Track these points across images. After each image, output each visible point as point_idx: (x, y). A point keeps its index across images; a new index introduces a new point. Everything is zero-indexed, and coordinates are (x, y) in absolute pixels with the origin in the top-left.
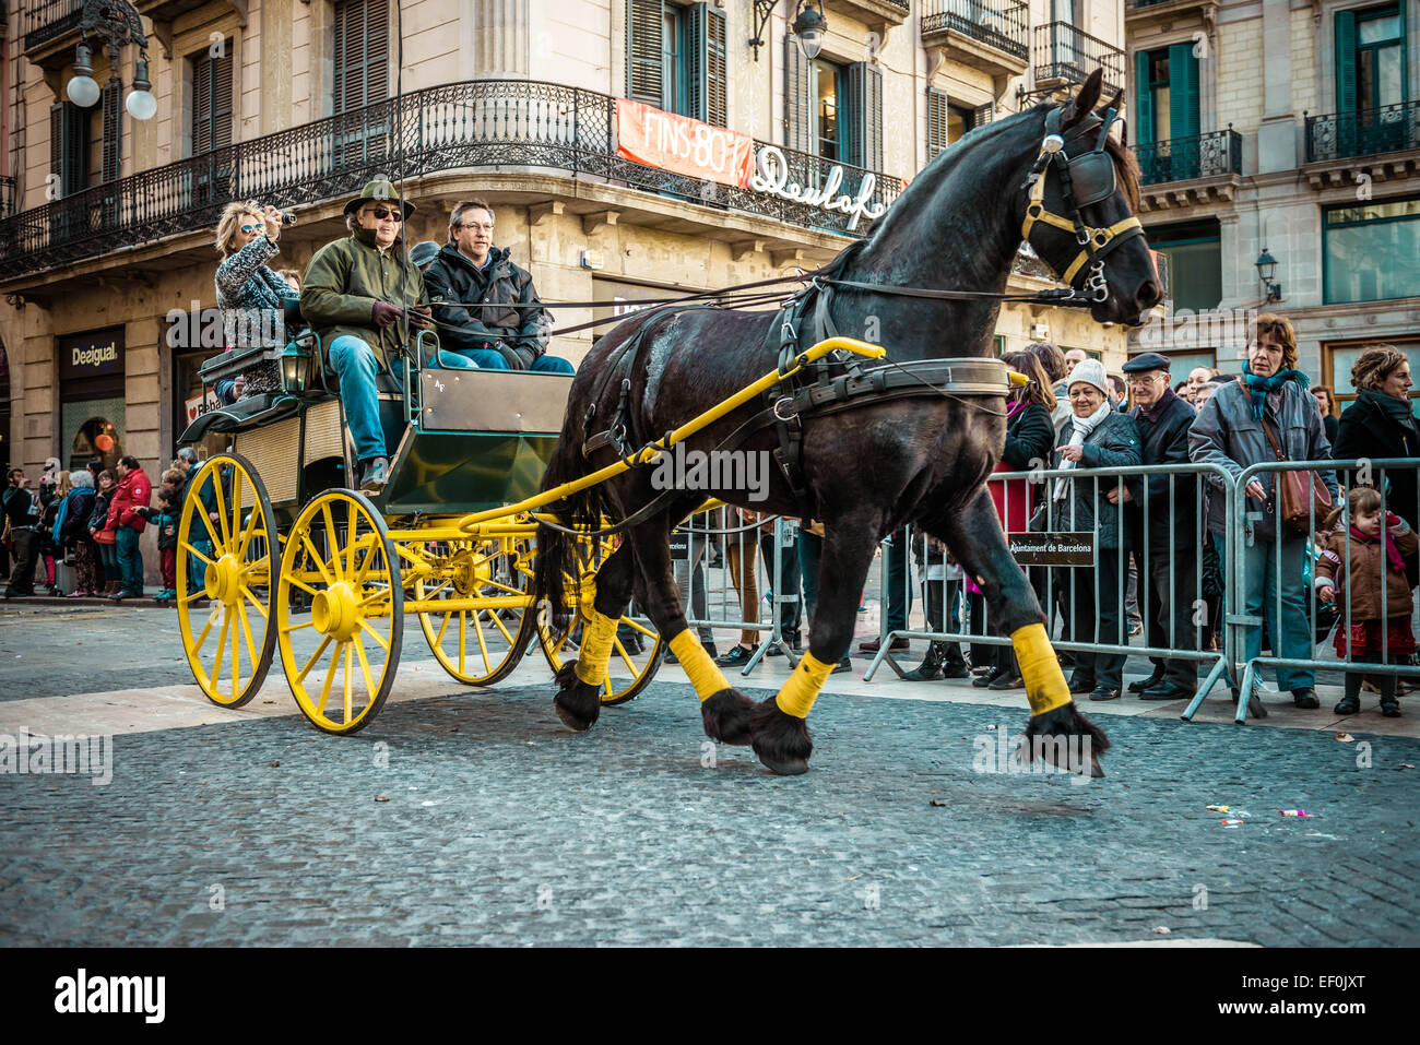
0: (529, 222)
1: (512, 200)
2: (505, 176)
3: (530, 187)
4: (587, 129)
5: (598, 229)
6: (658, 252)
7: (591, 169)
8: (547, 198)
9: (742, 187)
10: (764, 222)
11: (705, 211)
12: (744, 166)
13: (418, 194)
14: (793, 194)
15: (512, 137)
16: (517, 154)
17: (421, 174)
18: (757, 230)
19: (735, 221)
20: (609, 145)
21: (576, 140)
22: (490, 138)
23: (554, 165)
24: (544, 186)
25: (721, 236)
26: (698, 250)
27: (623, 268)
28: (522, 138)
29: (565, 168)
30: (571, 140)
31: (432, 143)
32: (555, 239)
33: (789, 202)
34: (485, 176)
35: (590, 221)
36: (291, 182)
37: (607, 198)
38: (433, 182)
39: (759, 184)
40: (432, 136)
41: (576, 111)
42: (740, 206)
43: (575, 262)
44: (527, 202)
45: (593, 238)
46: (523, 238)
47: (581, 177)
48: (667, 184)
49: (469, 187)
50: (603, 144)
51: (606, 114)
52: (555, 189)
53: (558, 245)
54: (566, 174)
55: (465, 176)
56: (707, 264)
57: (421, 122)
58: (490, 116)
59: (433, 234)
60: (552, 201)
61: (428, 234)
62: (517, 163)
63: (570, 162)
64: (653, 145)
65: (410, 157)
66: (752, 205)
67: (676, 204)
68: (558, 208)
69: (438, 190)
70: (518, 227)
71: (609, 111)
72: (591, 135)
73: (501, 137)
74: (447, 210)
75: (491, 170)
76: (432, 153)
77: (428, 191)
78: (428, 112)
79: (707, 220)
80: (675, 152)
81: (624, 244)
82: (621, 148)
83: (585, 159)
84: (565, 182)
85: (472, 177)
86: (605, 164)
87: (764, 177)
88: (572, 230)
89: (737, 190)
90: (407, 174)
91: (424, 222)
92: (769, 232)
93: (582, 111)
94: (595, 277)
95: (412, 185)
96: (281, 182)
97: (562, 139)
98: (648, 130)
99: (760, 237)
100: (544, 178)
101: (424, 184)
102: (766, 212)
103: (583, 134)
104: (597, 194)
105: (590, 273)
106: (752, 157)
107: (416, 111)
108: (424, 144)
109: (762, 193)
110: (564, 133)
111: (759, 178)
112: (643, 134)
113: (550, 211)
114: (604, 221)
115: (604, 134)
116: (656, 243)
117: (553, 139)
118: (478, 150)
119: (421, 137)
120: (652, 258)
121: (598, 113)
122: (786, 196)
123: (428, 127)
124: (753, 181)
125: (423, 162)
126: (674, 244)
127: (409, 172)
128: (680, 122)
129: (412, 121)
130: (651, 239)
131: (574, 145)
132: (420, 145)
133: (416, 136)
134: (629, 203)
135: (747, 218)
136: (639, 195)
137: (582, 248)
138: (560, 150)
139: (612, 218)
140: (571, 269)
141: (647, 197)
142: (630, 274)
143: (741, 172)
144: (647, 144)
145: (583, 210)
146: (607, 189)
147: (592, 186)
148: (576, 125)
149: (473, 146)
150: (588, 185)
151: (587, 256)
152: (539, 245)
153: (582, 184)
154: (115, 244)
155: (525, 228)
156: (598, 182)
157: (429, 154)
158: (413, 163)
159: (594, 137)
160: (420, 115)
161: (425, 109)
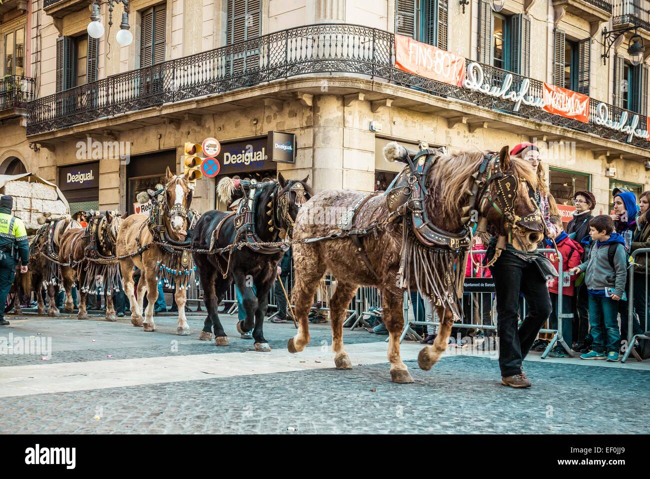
0: (344, 105)
1: (336, 92)
2: (335, 78)
3: (349, 85)
4: (379, 52)
5: (381, 109)
6: (410, 123)
7: (381, 75)
8: (356, 91)
9: (459, 86)
10: (470, 106)
11: (439, 99)
12: (460, 74)
13: (284, 88)
14: (486, 91)
15: (339, 56)
16: (342, 65)
17: (286, 77)
18: (466, 111)
19: (454, 105)
20: (391, 62)
21: (374, 58)
22: (327, 56)
23: (362, 72)
24: (356, 84)
25: (444, 114)
26: (431, 121)
27: (391, 132)
28: (345, 56)
29: (368, 74)
30: (371, 58)
31: (293, 59)
32: (357, 114)
33: (483, 95)
34: (324, 78)
35: (376, 104)
36: (206, 81)
37: (389, 91)
38: (293, 81)
39: (468, 84)
40: (292, 56)
41: (374, 41)
42: (457, 97)
43: (367, 128)
44: (343, 93)
45: (376, 114)
46: (340, 114)
47: (376, 79)
48: (419, 84)
49: (314, 84)
50: (388, 61)
51: (389, 43)
52: (362, 86)
53: (358, 117)
54: (368, 78)
55: (312, 78)
56: (435, 130)
57: (287, 48)
58: (327, 44)
59: (288, 111)
60: (358, 93)
61: (284, 111)
62: (341, 71)
63: (370, 71)
64: (413, 62)
65: (280, 67)
66: (464, 96)
67: (424, 95)
68: (361, 97)
69: (296, 86)
70: (338, 108)
71: (391, 41)
72: (381, 55)
73: (333, 56)
74: (299, 97)
75: (327, 75)
76: (293, 65)
77: (290, 87)
78: (291, 42)
79: (440, 105)
80: (425, 65)
81: (392, 118)
82: (397, 63)
83: (378, 69)
84: (367, 82)
85: (317, 79)
86: (388, 72)
87: (471, 79)
88: (365, 109)
89: (456, 88)
90: (278, 77)
91: (282, 104)
92: (472, 112)
93: (377, 41)
94: (376, 137)
95: (281, 83)
96: (200, 81)
97: (367, 58)
98: (411, 53)
99: (466, 114)
100: (356, 80)
101: (287, 83)
102: (471, 100)
103: (377, 54)
104: (384, 89)
105: (374, 134)
106: (465, 69)
107: (284, 42)
108: (289, 60)
109: (469, 89)
110: (368, 54)
111: (468, 81)
112: (409, 55)
113: (357, 98)
114: (384, 104)
115: (388, 54)
116: (409, 118)
117: (362, 57)
118: (318, 64)
119: (286, 56)
120: (406, 126)
121: (385, 43)
122: (482, 91)
123: (291, 50)
124: (465, 82)
125: (288, 70)
126: (418, 118)
127: (278, 76)
128: (427, 48)
129: (282, 47)
130: (406, 115)
131: (372, 61)
132: (286, 61)
133: (284, 55)
134: (400, 94)
135: (461, 104)
136: (406, 90)
137: (371, 120)
138: (366, 64)
139: (389, 103)
140: (365, 131)
141: (409, 91)
142: (395, 135)
143: (458, 77)
144: (410, 60)
145: (373, 98)
146: (389, 86)
147: (381, 84)
148: (374, 50)
149: (317, 61)
150: (379, 84)
151: (374, 124)
152: (348, 118)
153: (377, 83)
154: (98, 116)
155: (342, 108)
156: (384, 82)
157: (291, 66)
158: (282, 70)
159: (382, 57)
160: (286, 44)
161: (289, 40)
